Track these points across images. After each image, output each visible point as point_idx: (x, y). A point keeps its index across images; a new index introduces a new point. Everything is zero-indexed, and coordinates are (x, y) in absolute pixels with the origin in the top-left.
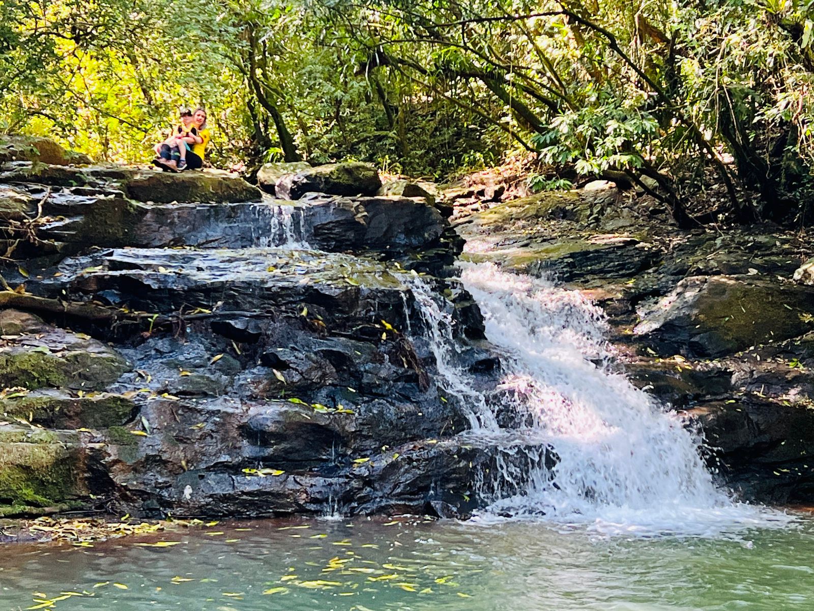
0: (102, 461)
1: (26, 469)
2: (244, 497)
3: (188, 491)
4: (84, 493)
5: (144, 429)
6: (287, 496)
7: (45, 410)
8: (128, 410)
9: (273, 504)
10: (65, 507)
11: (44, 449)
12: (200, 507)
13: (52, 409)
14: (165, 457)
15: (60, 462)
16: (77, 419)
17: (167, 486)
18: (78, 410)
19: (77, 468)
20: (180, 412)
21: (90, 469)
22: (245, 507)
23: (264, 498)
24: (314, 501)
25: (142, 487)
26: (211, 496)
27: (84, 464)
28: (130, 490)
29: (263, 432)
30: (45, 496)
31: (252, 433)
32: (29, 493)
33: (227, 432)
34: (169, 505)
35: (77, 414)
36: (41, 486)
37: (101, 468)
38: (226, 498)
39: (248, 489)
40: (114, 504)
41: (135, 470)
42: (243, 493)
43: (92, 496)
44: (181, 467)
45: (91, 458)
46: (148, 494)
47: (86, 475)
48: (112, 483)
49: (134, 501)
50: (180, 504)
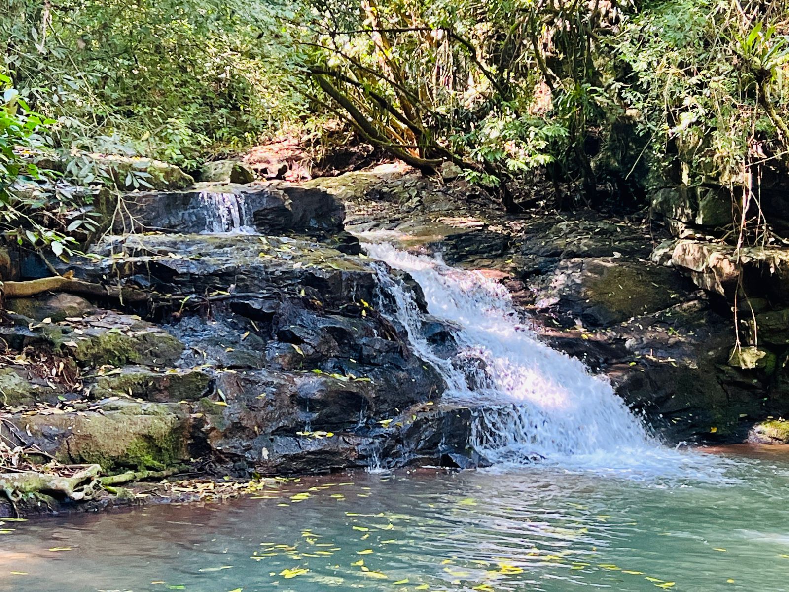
0: (203, 429)
1: (148, 438)
2: (310, 456)
3: (265, 453)
4: (187, 458)
5: (222, 400)
6: (341, 454)
7: (141, 385)
8: (205, 383)
9: (330, 461)
10: (176, 470)
11: (161, 419)
12: (276, 466)
13: (147, 385)
14: (244, 423)
15: (174, 431)
16: (166, 393)
17: (248, 449)
18: (167, 385)
19: (184, 436)
20: (242, 383)
21: (192, 436)
22: (310, 465)
23: (323, 456)
24: (362, 457)
25: (233, 451)
26: (284, 456)
27: (189, 432)
28: (224, 454)
29: (311, 400)
30: (160, 461)
31: (302, 401)
32: (149, 459)
33: (282, 400)
34: (251, 465)
35: (166, 388)
36: (158, 451)
37: (201, 435)
38: (295, 458)
39: (312, 449)
40: (210, 466)
41: (226, 436)
42: (309, 453)
43: (192, 460)
44: (255, 432)
45: (194, 427)
46: (238, 456)
47: (189, 442)
48: (209, 448)
49: (225, 462)
50: (260, 463)
